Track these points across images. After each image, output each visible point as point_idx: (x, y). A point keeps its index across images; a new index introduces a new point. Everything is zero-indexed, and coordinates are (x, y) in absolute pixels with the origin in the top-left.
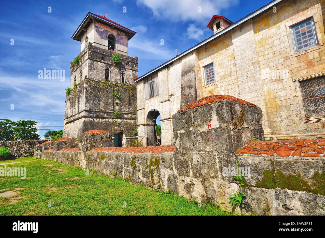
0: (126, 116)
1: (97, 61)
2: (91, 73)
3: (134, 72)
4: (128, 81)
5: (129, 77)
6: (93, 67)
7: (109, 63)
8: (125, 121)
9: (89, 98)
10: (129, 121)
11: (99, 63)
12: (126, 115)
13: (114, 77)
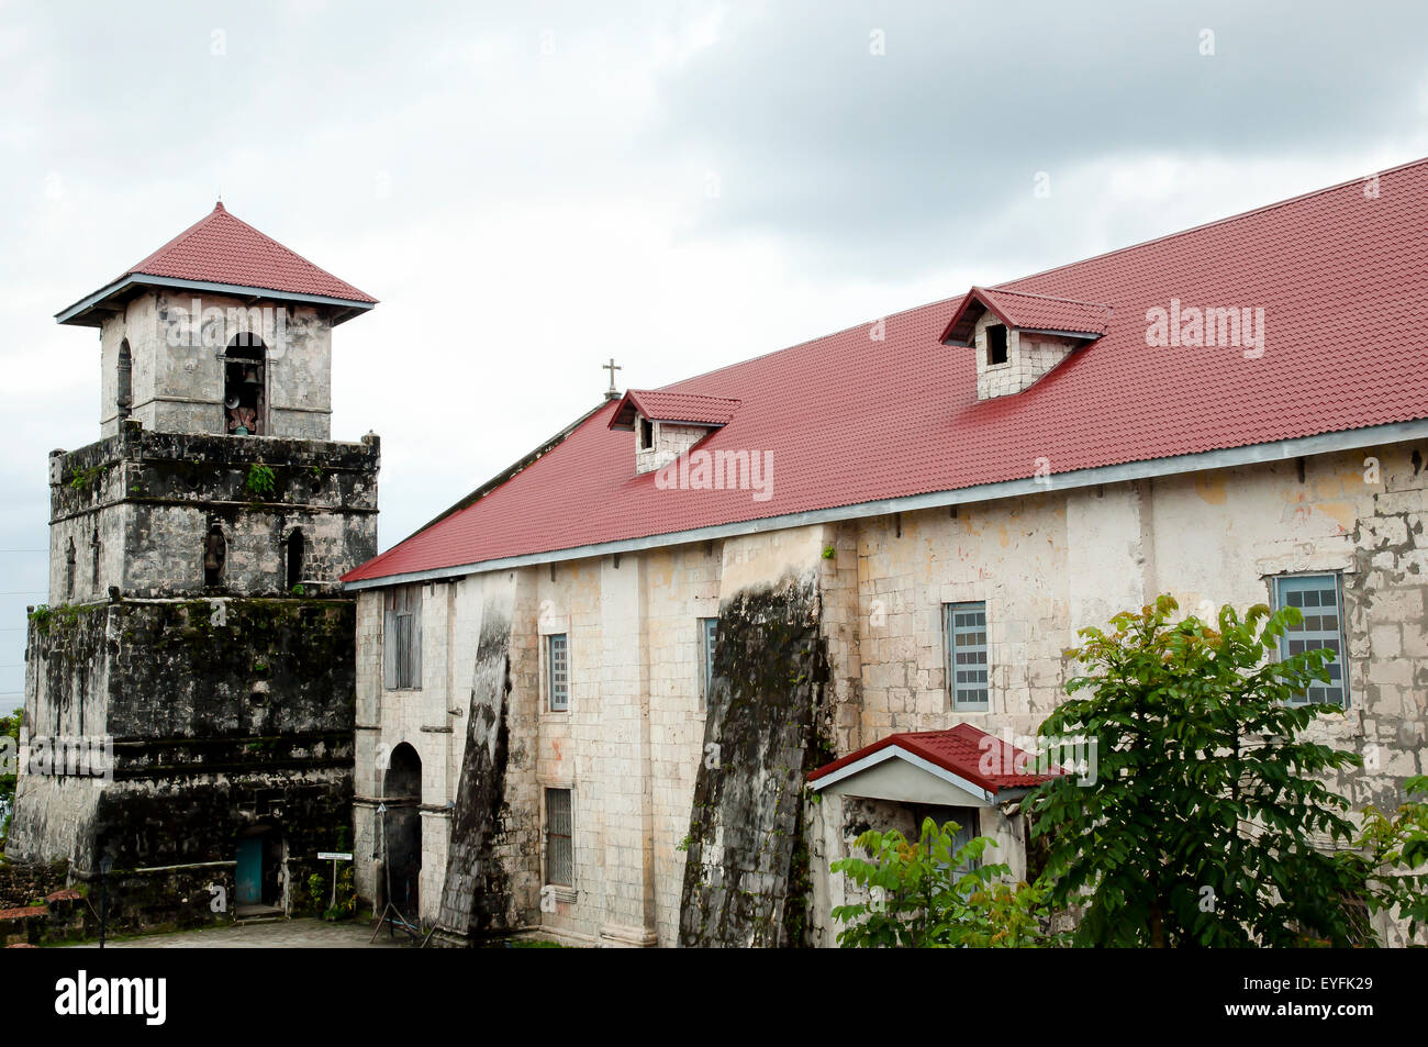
0: (299, 753)
1: (168, 505)
2: (137, 565)
3: (356, 519)
4: (320, 573)
5: (328, 550)
6: (149, 535)
7: (224, 499)
8: (292, 778)
9: (126, 689)
10: (312, 777)
11: (175, 511)
12: (301, 750)
13: (246, 567)
